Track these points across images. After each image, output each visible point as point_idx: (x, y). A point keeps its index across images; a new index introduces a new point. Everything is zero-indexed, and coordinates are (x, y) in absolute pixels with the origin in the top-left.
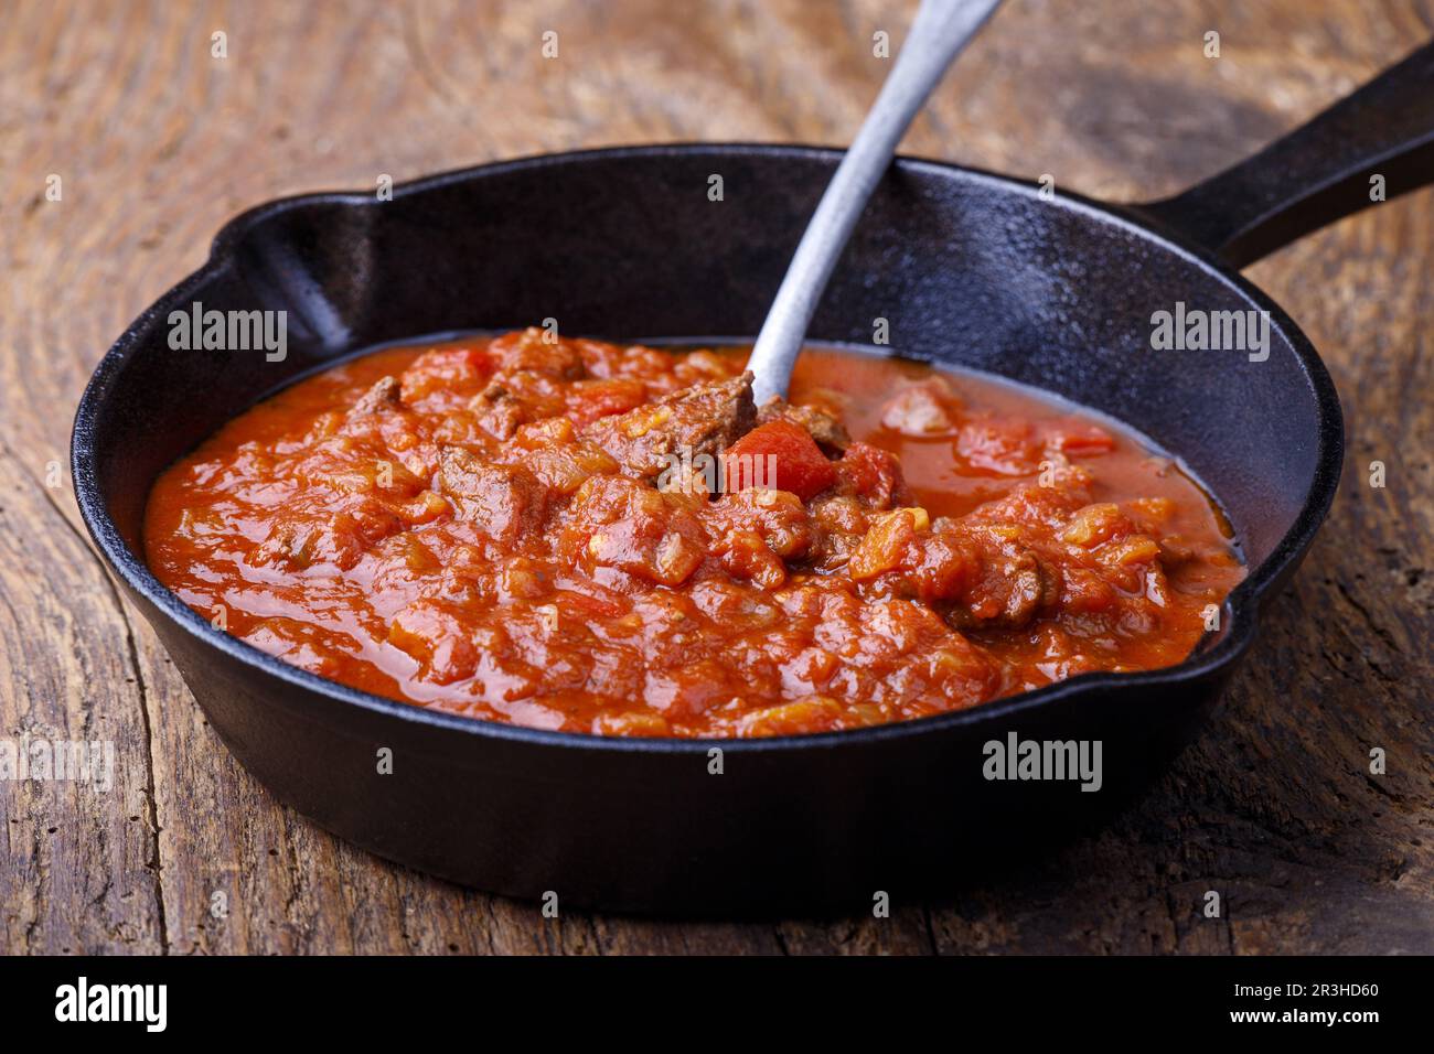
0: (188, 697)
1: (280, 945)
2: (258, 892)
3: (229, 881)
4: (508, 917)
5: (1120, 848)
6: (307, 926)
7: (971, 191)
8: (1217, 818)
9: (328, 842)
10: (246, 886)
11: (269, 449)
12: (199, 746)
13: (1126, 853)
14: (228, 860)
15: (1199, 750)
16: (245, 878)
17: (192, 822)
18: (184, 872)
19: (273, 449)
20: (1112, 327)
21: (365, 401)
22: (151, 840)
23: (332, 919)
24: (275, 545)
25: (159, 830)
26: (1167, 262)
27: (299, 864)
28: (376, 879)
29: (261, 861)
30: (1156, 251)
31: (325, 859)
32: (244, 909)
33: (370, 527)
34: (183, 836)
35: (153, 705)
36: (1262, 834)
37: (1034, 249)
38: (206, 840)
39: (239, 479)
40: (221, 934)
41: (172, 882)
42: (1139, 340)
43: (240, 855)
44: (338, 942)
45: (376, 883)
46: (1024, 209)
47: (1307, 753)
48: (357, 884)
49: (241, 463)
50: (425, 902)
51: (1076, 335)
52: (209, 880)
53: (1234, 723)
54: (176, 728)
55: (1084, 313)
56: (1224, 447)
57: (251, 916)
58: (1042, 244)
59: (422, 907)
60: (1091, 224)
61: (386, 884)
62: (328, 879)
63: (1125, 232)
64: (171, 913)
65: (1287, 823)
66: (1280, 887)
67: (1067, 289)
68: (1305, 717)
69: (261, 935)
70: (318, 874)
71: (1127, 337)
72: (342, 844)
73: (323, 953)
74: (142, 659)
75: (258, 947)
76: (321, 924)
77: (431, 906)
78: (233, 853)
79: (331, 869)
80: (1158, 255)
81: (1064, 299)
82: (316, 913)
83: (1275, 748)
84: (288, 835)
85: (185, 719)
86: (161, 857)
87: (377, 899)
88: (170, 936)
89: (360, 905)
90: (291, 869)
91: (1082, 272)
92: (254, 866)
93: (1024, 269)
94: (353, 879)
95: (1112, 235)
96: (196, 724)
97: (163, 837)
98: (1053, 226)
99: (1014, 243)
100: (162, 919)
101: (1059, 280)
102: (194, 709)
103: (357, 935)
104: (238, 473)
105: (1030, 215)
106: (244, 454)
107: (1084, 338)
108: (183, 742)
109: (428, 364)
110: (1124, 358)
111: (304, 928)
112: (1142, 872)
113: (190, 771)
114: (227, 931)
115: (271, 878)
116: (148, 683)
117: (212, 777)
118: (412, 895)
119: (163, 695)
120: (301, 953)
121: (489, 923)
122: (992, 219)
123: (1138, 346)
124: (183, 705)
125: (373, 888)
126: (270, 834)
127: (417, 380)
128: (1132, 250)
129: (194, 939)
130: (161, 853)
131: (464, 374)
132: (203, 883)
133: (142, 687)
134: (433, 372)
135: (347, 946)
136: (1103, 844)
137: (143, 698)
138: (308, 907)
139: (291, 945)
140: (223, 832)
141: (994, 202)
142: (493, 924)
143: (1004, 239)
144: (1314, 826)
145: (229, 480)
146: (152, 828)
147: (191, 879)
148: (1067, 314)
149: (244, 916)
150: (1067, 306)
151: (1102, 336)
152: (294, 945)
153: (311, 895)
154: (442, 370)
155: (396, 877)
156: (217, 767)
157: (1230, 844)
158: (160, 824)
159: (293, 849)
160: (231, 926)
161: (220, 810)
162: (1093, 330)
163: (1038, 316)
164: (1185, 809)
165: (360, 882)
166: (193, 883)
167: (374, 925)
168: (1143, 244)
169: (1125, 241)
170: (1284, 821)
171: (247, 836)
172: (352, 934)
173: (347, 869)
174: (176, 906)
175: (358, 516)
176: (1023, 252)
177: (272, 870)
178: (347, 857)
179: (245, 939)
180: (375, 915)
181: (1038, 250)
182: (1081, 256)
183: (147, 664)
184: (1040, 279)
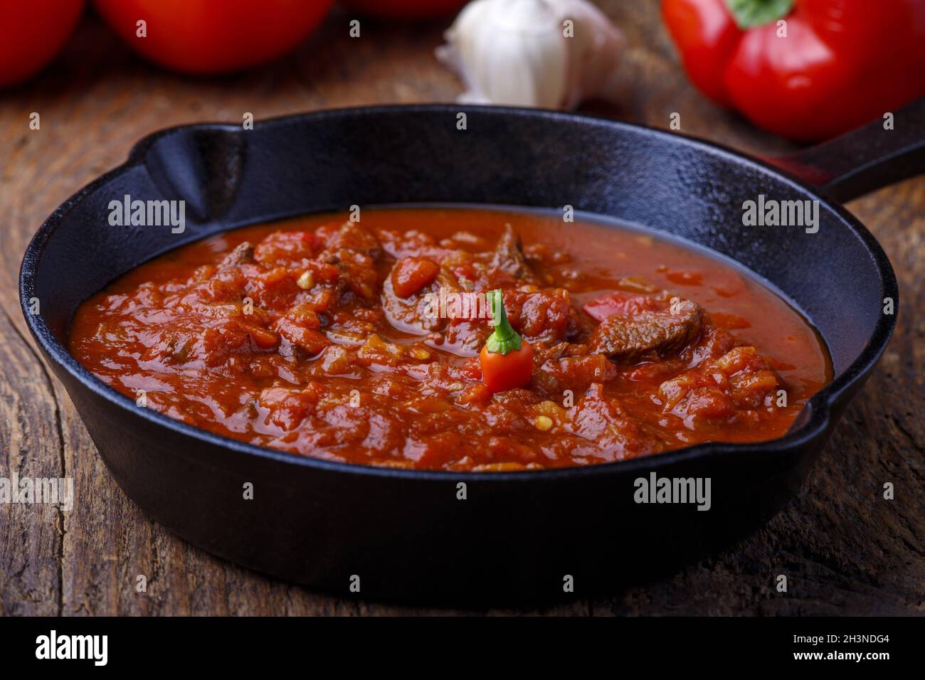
0: (93, 450)
1: (140, 609)
2: (128, 575)
3: (109, 567)
4: (300, 600)
5: (728, 576)
6: (160, 598)
7: (655, 143)
8: (797, 559)
9: (180, 545)
10: (121, 571)
11: (161, 288)
12: (97, 481)
13: (732, 580)
14: (110, 553)
15: (789, 517)
16: (120, 565)
17: (88, 529)
18: (78, 559)
19: (165, 288)
20: (746, 237)
21: (230, 258)
22: (58, 539)
23: (178, 594)
24: (163, 346)
25: (64, 532)
26: (786, 192)
27: (159, 559)
28: (211, 570)
29: (133, 555)
30: (778, 186)
31: (177, 556)
32: (118, 585)
33: (230, 339)
34: (80, 537)
35: (68, 453)
36: (827, 571)
37: (696, 184)
38: (96, 540)
39: (139, 307)
40: (100, 600)
41: (70, 566)
42: (764, 246)
43: (119, 550)
44: (180, 609)
45: (210, 573)
46: (690, 155)
47: (863, 523)
48: (197, 573)
49: (141, 295)
50: (243, 587)
51: (722, 243)
52: (95, 566)
53: (815, 501)
54: (83, 469)
55: (728, 228)
56: (818, 317)
57: (122, 589)
58: (701, 180)
59: (241, 590)
60: (736, 167)
61: (218, 574)
62: (177, 569)
63: (758, 173)
64: (67, 585)
65: (846, 565)
66: (837, 605)
67: (717, 211)
68: (863, 500)
69: (128, 602)
70: (171, 565)
71: (756, 244)
72: (189, 547)
73: (170, 615)
74: (64, 425)
75: (125, 610)
76: (170, 597)
77: (247, 590)
78: (114, 549)
79: (180, 563)
80: (780, 188)
81: (715, 218)
82: (167, 590)
83: (841, 518)
84: (153, 540)
85: (89, 464)
86: (64, 550)
87: (210, 583)
88: (65, 599)
89: (198, 587)
90: (153, 562)
91: (728, 200)
92: (128, 559)
93: (688, 197)
94: (195, 570)
95: (749, 174)
96: (97, 467)
97: (67, 537)
98: (710, 168)
99: (682, 179)
100: (60, 590)
101: (711, 205)
102: (97, 458)
103: (194, 605)
104: (138, 302)
105: (695, 160)
106: (143, 290)
107: (727, 246)
108: (86, 478)
109: (275, 240)
110: (753, 258)
111: (158, 599)
112: (742, 591)
113: (89, 497)
114: (105, 598)
115: (138, 566)
116: (67, 440)
117: (104, 501)
118: (235, 582)
119: (76, 448)
120: (154, 615)
121: (286, 603)
122: (668, 162)
123: (763, 250)
124: (89, 455)
125: (208, 576)
126: (140, 538)
127: (267, 250)
128: (762, 185)
129: (81, 602)
130: (64, 547)
131: (301, 248)
132: (91, 567)
133: (62, 443)
134: (280, 246)
135: (186, 611)
136: (717, 573)
137: (62, 450)
138: (162, 586)
139: (148, 609)
140: (108, 536)
141: (670, 151)
142: (289, 603)
143: (676, 176)
144: (864, 568)
145: (132, 306)
146: (60, 532)
147: (83, 564)
148: (716, 228)
149: (117, 590)
150: (717, 222)
151: (740, 244)
152: (150, 610)
153: (165, 578)
154: (285, 244)
155: (225, 570)
156: (108, 494)
157: (805, 577)
158: (65, 529)
159: (156, 549)
160: (108, 594)
161: (108, 522)
162: (734, 240)
163: (697, 230)
164: (775, 554)
165: (200, 572)
166: (84, 567)
167: (207, 600)
168: (769, 180)
169: (758, 178)
170: (844, 563)
171: (124, 539)
172: (191, 605)
173: (191, 564)
174: (71, 581)
175: (222, 331)
176: (688, 185)
177: (139, 562)
178: (192, 556)
179: (116, 603)
180: (208, 594)
181: (698, 184)
182: (727, 189)
183: (67, 429)
184: (699, 205)
